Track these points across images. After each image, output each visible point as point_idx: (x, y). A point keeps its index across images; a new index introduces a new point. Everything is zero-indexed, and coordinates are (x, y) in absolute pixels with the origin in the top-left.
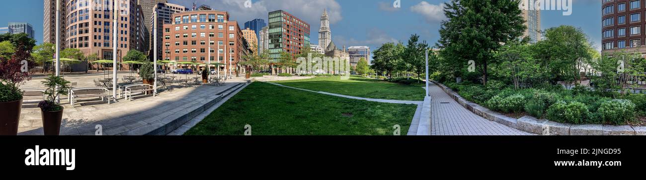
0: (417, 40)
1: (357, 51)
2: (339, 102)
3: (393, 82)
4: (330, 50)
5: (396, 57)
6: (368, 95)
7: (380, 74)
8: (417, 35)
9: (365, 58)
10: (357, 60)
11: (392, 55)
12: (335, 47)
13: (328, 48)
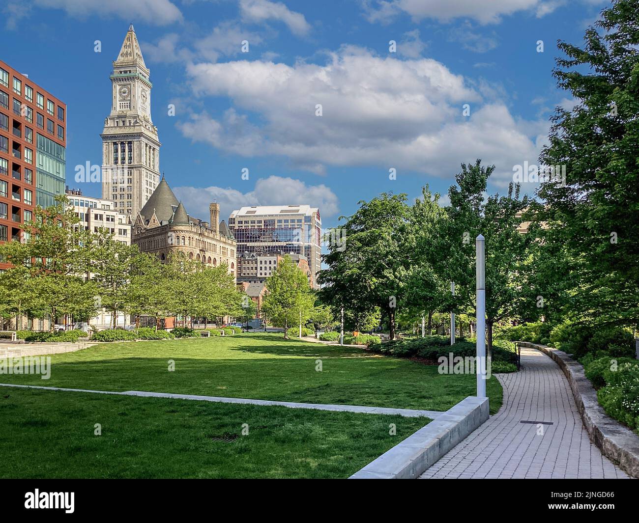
0: (483, 187)
1: (268, 227)
2: (199, 413)
3: (399, 355)
4: (155, 223)
5: (408, 257)
6: (297, 396)
7: (350, 326)
8: (484, 165)
9: (302, 257)
10: (266, 265)
11: (394, 247)
12: (177, 210)
13: (146, 211)
